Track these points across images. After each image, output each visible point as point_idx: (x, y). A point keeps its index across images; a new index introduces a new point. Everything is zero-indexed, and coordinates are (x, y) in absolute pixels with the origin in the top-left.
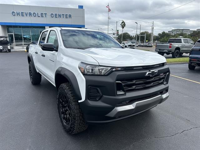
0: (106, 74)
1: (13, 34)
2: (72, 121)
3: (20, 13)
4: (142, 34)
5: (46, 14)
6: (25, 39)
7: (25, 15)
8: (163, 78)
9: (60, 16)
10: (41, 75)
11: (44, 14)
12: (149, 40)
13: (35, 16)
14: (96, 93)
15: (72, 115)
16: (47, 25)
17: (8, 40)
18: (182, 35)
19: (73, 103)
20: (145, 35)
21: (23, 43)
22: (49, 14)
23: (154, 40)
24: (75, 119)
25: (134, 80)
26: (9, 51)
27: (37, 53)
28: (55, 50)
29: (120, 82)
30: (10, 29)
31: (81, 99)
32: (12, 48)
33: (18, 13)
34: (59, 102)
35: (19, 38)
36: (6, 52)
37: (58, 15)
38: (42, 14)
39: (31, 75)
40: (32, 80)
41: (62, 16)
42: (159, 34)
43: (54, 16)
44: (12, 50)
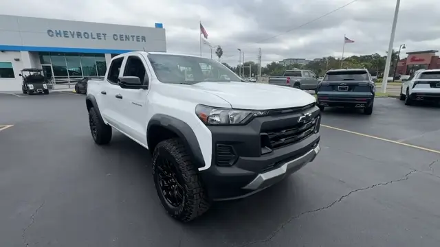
0: (243, 122)
1: (51, 65)
2: (186, 201)
3: (62, 32)
4: (246, 64)
5: (105, 35)
6: (71, 73)
7: (69, 35)
8: (315, 124)
9: (127, 38)
10: (111, 127)
11: (102, 35)
12: (256, 74)
13: (88, 38)
14: (229, 154)
15: (186, 192)
16: (108, 51)
17: (43, 74)
18: (296, 66)
19: (189, 173)
20: (250, 67)
21: (69, 79)
22: (110, 35)
23: (262, 73)
24: (193, 198)
25: (283, 129)
26: (46, 92)
27: (105, 93)
28: (142, 88)
29: (266, 134)
30: (45, 58)
31: (204, 165)
32: (51, 87)
33: (58, 32)
34: (157, 171)
35: (61, 72)
36: (40, 94)
37: (124, 37)
38: (98, 35)
39: (94, 130)
40: (95, 137)
41: (131, 39)
42: (268, 66)
43: (119, 39)
44: (50, 91)
